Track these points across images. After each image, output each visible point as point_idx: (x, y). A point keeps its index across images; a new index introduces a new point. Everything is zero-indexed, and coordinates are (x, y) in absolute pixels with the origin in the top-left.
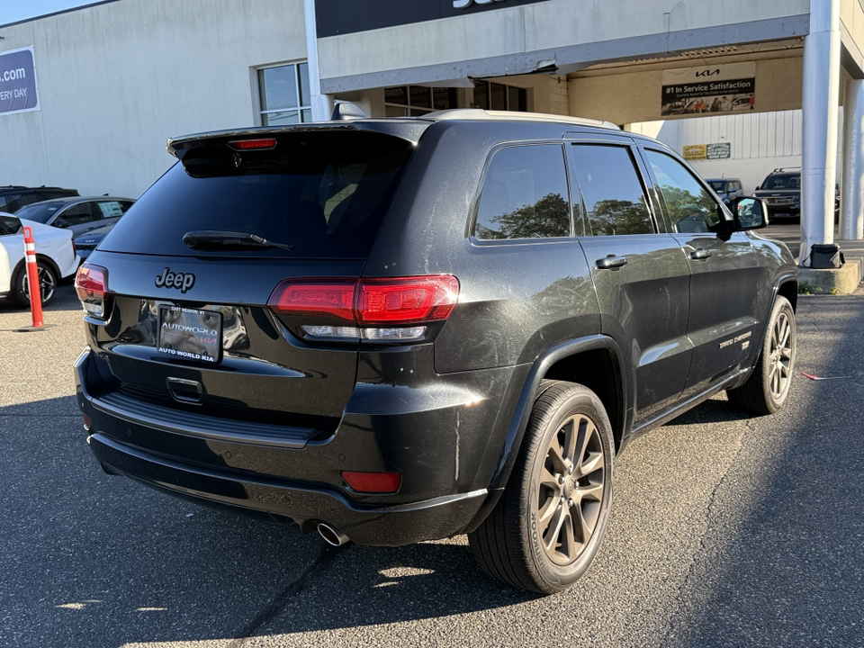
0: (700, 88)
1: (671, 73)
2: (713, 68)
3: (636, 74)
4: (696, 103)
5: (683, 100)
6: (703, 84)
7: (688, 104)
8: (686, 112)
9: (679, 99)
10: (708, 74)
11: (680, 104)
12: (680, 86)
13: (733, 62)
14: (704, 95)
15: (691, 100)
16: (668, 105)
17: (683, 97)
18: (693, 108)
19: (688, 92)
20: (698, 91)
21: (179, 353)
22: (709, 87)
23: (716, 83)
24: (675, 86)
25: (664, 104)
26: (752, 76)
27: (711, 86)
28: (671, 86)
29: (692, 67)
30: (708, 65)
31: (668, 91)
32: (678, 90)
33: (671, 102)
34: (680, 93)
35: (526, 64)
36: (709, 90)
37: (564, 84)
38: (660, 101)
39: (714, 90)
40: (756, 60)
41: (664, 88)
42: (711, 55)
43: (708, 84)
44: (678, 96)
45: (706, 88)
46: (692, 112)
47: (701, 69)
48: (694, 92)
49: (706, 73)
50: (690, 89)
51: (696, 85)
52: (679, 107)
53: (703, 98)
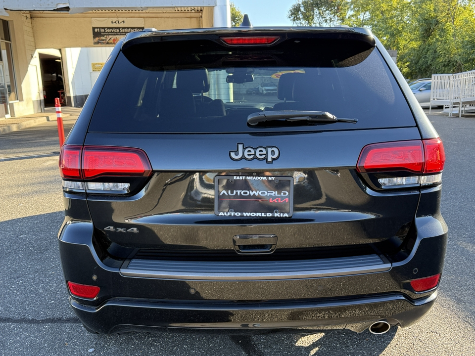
0: (114, 30)
1: (97, 20)
2: (121, 20)
3: (76, 19)
4: (113, 39)
5: (106, 36)
6: (116, 28)
7: (108, 39)
8: (108, 43)
9: (103, 36)
10: (118, 23)
11: (104, 38)
12: (103, 28)
13: (132, 17)
14: (117, 35)
15: (110, 36)
16: (97, 39)
17: (105, 35)
18: (111, 41)
19: (108, 32)
20: (113, 32)
21: (245, 214)
22: (120, 30)
23: (123, 28)
24: (100, 28)
25: (94, 37)
26: (142, 26)
27: (121, 29)
28: (97, 28)
29: (109, 18)
30: (118, 17)
31: (96, 30)
32: (102, 30)
33: (98, 37)
34: (103, 32)
35: (48, 5)
36: (119, 32)
37: (29, 20)
38: (92, 36)
39: (122, 32)
40: (144, 17)
41: (94, 29)
42: (119, 12)
43: (119, 28)
44: (102, 34)
45: (118, 30)
46: (111, 43)
47: (114, 20)
48: (111, 32)
49: (117, 22)
50: (109, 31)
51: (112, 28)
52: (103, 40)
53: (117, 36)
